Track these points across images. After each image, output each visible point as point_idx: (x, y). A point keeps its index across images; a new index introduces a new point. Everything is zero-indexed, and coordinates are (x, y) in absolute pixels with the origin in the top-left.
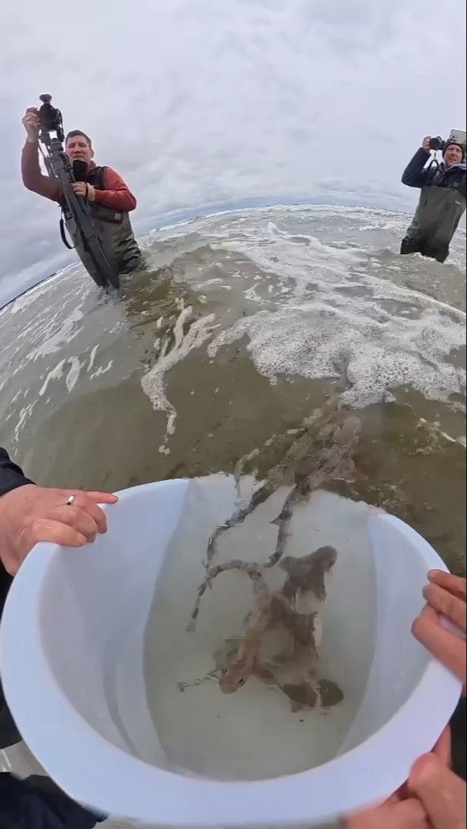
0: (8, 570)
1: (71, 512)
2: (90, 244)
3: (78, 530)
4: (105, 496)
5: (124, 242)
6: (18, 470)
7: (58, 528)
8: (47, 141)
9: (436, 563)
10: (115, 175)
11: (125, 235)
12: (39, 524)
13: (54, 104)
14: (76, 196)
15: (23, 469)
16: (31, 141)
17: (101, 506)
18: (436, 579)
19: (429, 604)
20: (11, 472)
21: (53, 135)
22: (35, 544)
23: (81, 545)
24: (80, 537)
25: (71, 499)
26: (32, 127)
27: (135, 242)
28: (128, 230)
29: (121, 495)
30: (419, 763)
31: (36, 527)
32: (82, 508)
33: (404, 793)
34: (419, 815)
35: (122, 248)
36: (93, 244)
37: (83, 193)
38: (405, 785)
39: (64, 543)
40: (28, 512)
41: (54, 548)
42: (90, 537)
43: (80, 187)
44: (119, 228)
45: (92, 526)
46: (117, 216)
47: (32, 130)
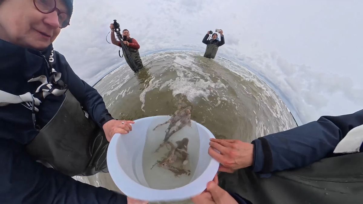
0: (108, 140)
1: (123, 126)
2: (128, 56)
3: (125, 130)
4: (131, 121)
5: (137, 57)
6: (110, 115)
7: (120, 130)
8: (116, 31)
9: (213, 137)
10: (135, 40)
11: (137, 55)
12: (116, 129)
13: (117, 22)
14: (124, 44)
15: (111, 115)
16: (112, 32)
17: (131, 124)
18: (212, 140)
19: (211, 146)
20: (109, 116)
21: (117, 30)
22: (114, 134)
23: (126, 134)
24: (126, 132)
25: (123, 122)
26: (112, 28)
27: (140, 57)
28: (138, 54)
29: (135, 121)
30: (209, 183)
31: (115, 129)
32: (126, 125)
33: (206, 191)
34: (210, 196)
35: (136, 59)
36: (129, 56)
37: (126, 44)
38: (206, 189)
39: (121, 133)
40: (113, 126)
41: (119, 134)
42: (128, 132)
43: (125, 42)
44: (135, 53)
45: (128, 129)
46: (135, 50)
47: (112, 29)
